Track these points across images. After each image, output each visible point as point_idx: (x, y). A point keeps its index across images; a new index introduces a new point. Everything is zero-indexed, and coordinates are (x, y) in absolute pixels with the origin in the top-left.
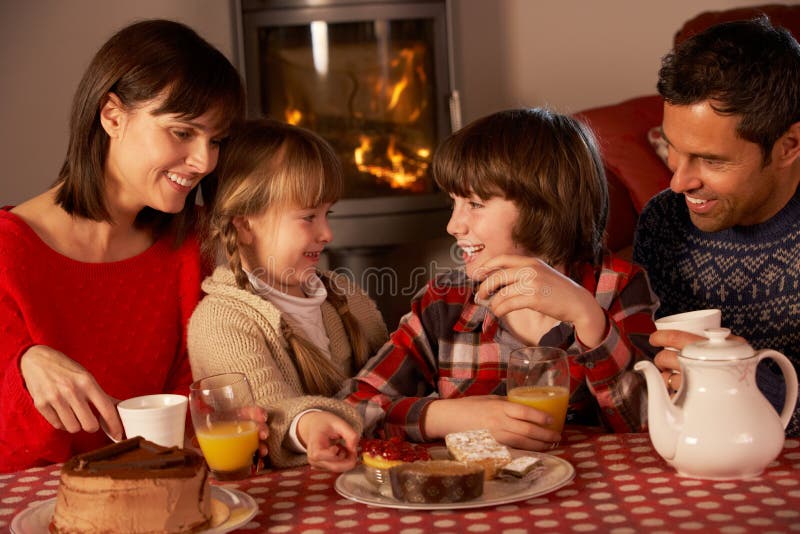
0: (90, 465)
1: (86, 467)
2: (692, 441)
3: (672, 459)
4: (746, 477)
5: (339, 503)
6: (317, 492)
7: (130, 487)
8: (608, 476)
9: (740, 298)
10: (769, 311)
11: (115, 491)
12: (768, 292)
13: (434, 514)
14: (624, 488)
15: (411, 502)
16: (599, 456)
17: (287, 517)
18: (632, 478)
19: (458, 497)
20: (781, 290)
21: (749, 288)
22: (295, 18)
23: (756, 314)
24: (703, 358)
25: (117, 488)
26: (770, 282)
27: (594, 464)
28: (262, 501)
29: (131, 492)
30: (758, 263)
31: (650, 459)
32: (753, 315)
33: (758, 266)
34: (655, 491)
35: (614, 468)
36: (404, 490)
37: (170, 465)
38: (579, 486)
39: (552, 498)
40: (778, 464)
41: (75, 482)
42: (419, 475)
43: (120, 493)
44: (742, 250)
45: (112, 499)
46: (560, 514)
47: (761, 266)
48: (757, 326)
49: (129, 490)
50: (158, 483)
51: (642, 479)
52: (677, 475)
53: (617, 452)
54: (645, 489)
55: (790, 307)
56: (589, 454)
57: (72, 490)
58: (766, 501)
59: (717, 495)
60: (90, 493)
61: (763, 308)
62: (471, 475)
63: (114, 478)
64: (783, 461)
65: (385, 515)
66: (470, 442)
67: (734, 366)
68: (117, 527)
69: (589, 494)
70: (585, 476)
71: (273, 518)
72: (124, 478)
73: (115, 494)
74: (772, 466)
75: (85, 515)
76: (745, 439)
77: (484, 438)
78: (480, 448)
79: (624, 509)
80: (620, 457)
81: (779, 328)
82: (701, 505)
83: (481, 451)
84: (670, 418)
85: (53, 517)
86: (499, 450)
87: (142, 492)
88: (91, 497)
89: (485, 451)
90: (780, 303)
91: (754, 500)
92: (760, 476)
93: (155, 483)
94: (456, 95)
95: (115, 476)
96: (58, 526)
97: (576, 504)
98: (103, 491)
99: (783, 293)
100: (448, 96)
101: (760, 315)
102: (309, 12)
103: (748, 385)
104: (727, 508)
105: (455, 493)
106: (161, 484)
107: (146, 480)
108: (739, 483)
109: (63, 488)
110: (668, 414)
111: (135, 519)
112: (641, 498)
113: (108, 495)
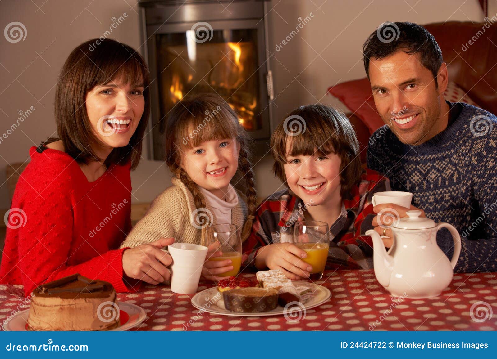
0: (48, 290)
1: (46, 291)
2: (399, 276)
3: (388, 286)
4: (431, 297)
5: (193, 312)
6: (181, 306)
7: (71, 303)
8: (350, 296)
9: (417, 189)
10: (433, 197)
11: (63, 305)
12: (432, 186)
13: (248, 318)
14: (359, 304)
15: (235, 312)
16: (346, 284)
17: (163, 320)
18: (364, 297)
19: (262, 309)
20: (439, 185)
21: (422, 182)
22: (177, 29)
23: (426, 198)
24: (406, 228)
25: (64, 304)
26: (433, 180)
27: (342, 289)
28: (149, 311)
29: (72, 306)
30: (427, 168)
31: (375, 286)
32: (424, 198)
33: (427, 170)
34: (377, 305)
35: (354, 292)
36: (231, 305)
37: (94, 290)
38: (334, 302)
39: (318, 310)
40: (449, 289)
41: (40, 300)
42: (240, 296)
43: (65, 307)
44: (417, 160)
45: (61, 310)
46: (321, 319)
47: (428, 170)
48: (427, 205)
49: (70, 305)
50: (87, 301)
51: (370, 298)
52: (390, 296)
53: (356, 282)
54: (372, 304)
55: (445, 195)
56: (340, 283)
57: (38, 305)
58: (441, 311)
59: (413, 307)
60: (49, 307)
61: (430, 195)
62: (270, 296)
63: (62, 298)
64: (452, 287)
65: (220, 320)
66: (270, 276)
67: (424, 233)
68: (64, 327)
69: (340, 307)
70: (337, 296)
71: (155, 321)
72: (67, 298)
73: (63, 308)
74: (446, 290)
75: (45, 319)
76: (430, 275)
77: (279, 274)
78: (276, 280)
79: (359, 316)
80: (358, 285)
81: (439, 207)
82: (403, 314)
83: (276, 282)
84: (387, 263)
85: (27, 320)
86: (287, 282)
87: (78, 306)
88: (49, 309)
89: (278, 282)
90: (439, 192)
91: (434, 310)
92: (438, 296)
93: (86, 301)
94: (270, 73)
95: (62, 297)
96: (30, 326)
97: (332, 313)
98: (55, 306)
99: (441, 187)
100: (266, 74)
101: (428, 199)
102: (185, 25)
103: (432, 243)
104: (419, 315)
105: (261, 307)
106: (89, 302)
107: (81, 299)
108: (425, 300)
109: (33, 304)
110: (385, 261)
111: (74, 322)
112: (369, 310)
113: (58, 307)
